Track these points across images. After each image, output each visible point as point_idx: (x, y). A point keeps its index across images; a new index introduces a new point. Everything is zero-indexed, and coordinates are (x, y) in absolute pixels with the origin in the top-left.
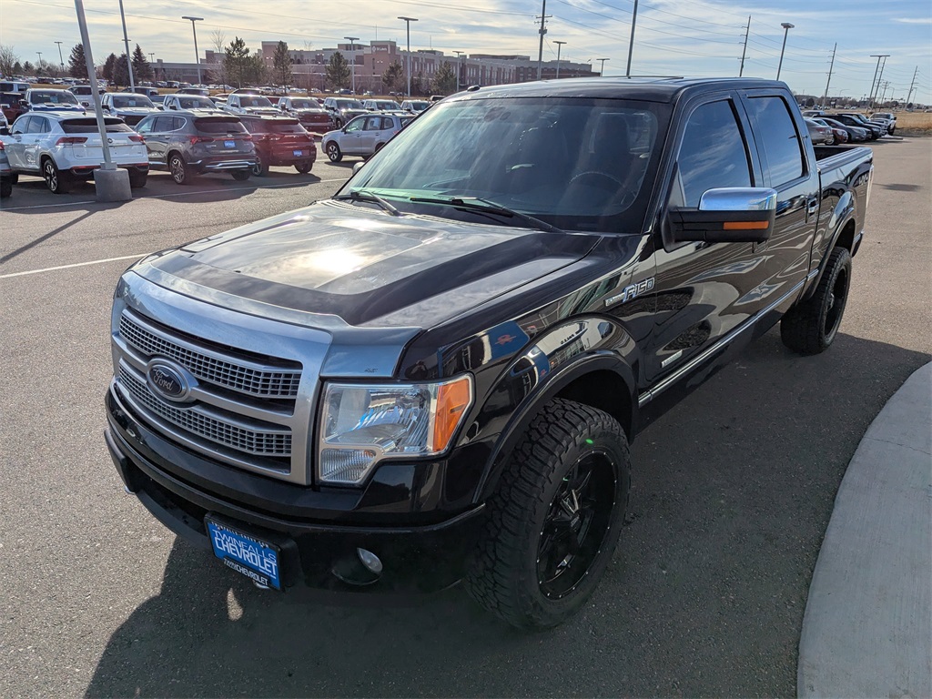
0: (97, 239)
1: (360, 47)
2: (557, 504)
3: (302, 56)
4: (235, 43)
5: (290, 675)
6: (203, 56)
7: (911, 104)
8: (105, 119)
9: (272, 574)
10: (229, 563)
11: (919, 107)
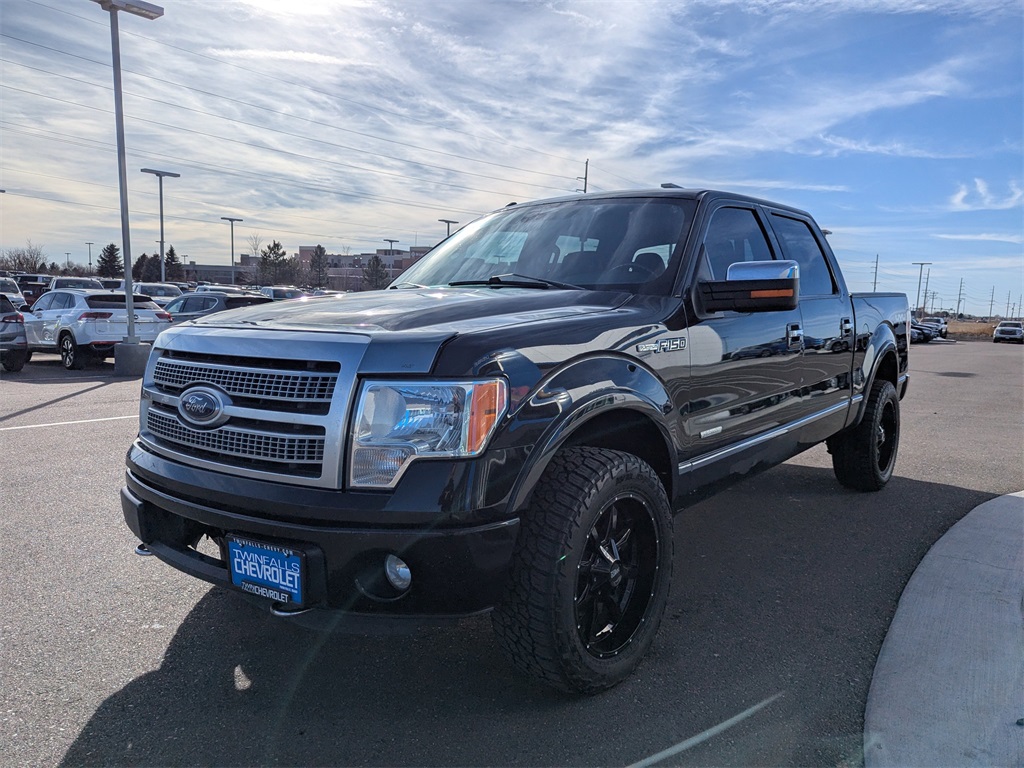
0: (111, 402)
1: (399, 252)
2: (592, 548)
3: (339, 261)
4: (272, 245)
5: (302, 734)
6: (238, 259)
7: (961, 314)
8: (135, 297)
9: (294, 588)
10: (247, 587)
11: (970, 318)
